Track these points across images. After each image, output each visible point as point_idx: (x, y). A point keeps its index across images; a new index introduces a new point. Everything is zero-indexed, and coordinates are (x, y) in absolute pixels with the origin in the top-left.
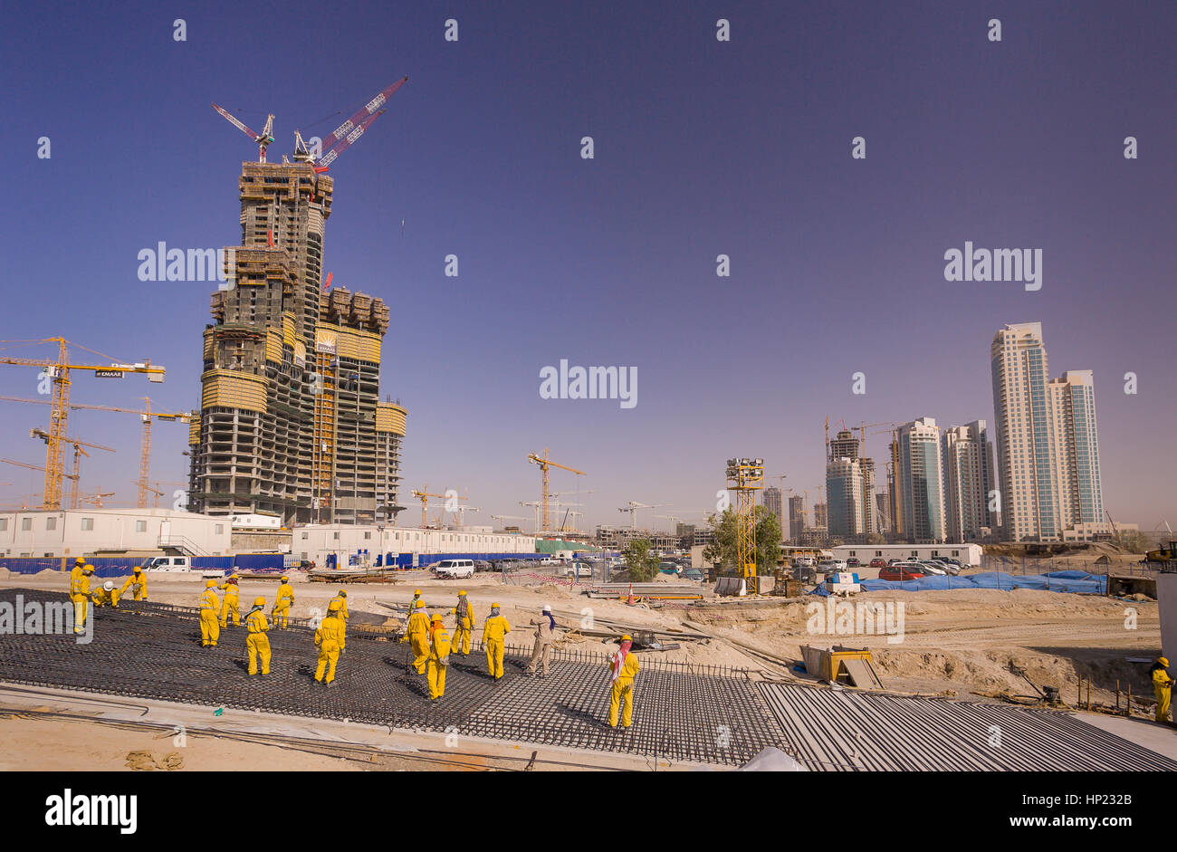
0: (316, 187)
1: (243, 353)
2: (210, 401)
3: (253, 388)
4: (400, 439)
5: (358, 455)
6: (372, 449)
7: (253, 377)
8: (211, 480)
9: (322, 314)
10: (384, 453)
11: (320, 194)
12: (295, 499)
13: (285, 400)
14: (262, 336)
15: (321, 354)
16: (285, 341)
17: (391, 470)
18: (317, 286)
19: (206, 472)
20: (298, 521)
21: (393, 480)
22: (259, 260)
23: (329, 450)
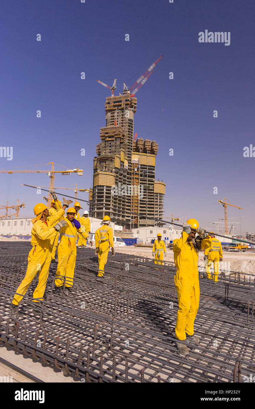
0: (131, 102)
1: (107, 165)
2: (97, 180)
3: (111, 178)
4: (163, 196)
5: (147, 203)
6: (153, 200)
7: (111, 174)
8: (97, 213)
9: (134, 149)
10: (157, 202)
11: (133, 104)
12: (125, 220)
13: (121, 182)
14: (113, 158)
15: (133, 164)
16: (121, 160)
17: (160, 209)
18: (132, 138)
19: (95, 210)
20: (126, 229)
21: (161, 213)
22: (112, 131)
23: (137, 201)
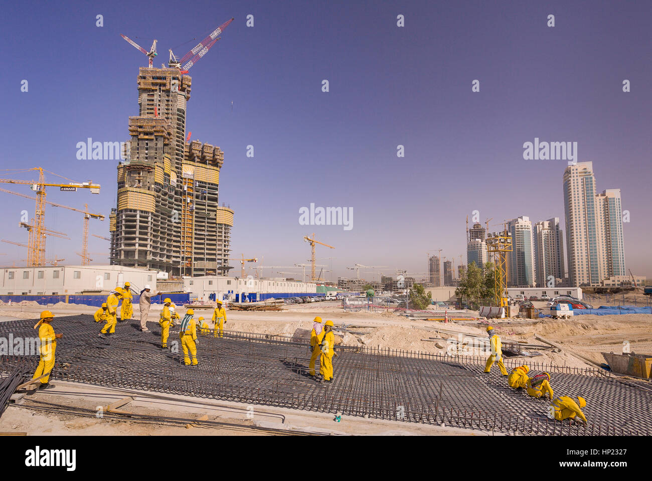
0: (182, 82)
1: (141, 178)
2: (123, 205)
3: (148, 198)
4: (230, 228)
5: (206, 237)
6: (214, 233)
7: (148, 192)
8: (124, 251)
9: (186, 156)
10: (221, 236)
11: (184, 86)
12: (171, 262)
13: (165, 205)
14: (152, 168)
15: (185, 179)
16: (165, 171)
17: (225, 246)
18: (183, 139)
19: (121, 247)
20: (173, 275)
21: (226, 252)
22: (150, 124)
23: (190, 234)
